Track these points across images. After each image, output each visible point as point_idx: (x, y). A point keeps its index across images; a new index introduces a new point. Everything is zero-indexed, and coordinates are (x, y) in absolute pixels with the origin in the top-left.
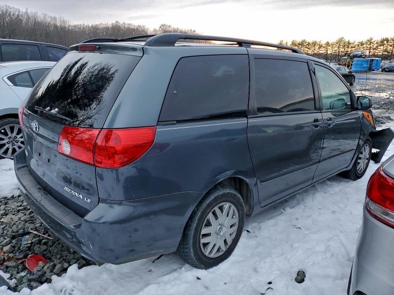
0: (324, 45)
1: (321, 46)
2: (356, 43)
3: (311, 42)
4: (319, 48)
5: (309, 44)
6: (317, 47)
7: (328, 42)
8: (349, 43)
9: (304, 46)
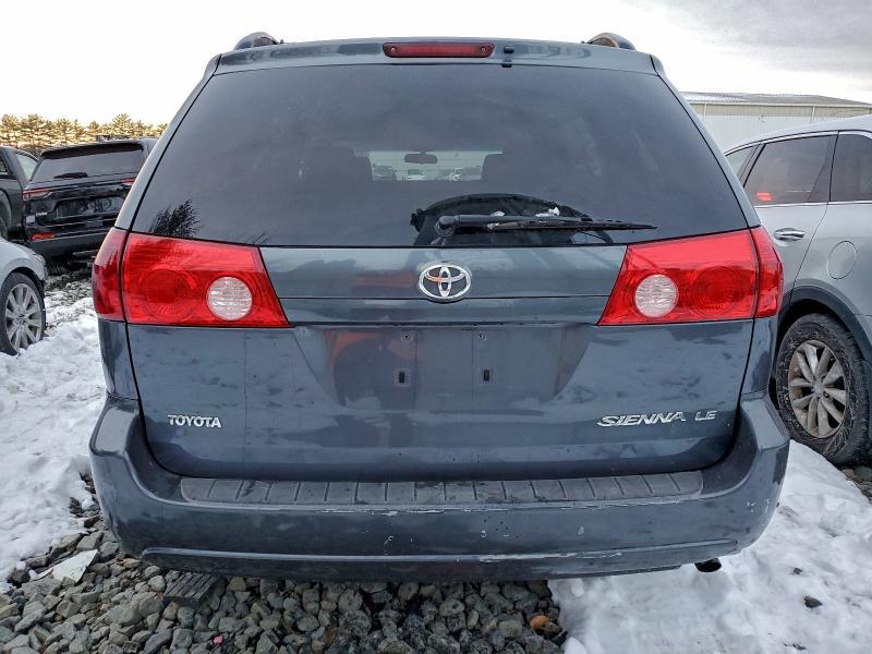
0: (87, 130)
1: (80, 133)
2: (155, 128)
3: (54, 120)
4: (78, 136)
5: (49, 126)
6: (71, 134)
7: (94, 123)
8: (140, 126)
9: (37, 130)
